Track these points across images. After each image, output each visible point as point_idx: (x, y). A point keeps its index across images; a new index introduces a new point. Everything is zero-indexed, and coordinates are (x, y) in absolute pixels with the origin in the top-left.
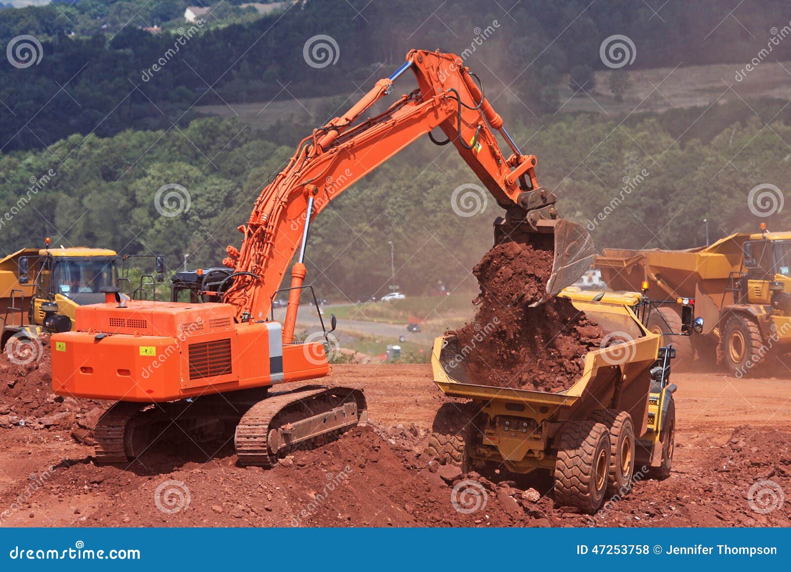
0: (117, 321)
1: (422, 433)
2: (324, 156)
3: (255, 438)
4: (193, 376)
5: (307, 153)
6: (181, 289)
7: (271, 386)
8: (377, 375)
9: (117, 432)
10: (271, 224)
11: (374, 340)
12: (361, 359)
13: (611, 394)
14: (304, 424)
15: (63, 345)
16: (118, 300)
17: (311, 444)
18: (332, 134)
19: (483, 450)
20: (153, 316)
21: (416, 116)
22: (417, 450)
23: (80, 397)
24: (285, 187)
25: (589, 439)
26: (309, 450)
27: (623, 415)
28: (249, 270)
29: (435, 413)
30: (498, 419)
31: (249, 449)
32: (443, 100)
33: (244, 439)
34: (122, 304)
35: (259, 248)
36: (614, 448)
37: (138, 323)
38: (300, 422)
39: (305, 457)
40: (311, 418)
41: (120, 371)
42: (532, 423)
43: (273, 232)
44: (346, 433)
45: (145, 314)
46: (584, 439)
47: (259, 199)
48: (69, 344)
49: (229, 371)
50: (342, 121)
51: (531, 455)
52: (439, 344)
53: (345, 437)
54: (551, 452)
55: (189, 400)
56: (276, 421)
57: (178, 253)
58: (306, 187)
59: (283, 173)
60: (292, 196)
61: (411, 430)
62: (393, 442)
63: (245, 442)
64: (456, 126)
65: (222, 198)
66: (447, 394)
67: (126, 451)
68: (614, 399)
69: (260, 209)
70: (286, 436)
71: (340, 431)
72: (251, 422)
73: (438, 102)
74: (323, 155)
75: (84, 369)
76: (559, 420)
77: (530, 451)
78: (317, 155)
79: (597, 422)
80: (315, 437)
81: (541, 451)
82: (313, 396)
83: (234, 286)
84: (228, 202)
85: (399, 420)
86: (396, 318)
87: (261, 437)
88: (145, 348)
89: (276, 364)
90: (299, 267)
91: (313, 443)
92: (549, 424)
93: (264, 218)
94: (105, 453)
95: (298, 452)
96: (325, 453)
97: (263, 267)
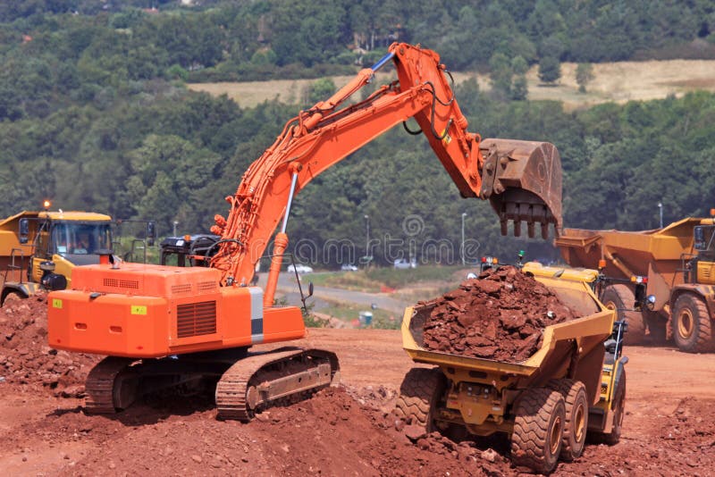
0: (111, 282)
1: (390, 394)
2: (309, 136)
3: (235, 394)
4: (180, 335)
5: (293, 133)
6: (169, 253)
7: (250, 346)
8: (350, 339)
9: (106, 385)
10: (256, 196)
11: (348, 307)
12: (335, 324)
13: (567, 365)
14: (280, 383)
15: (60, 302)
16: (112, 261)
17: (287, 401)
18: (317, 116)
19: (446, 413)
20: (144, 277)
21: (395, 106)
22: (385, 410)
23: (72, 351)
24: (271, 164)
25: (545, 406)
26: (284, 406)
27: (578, 385)
28: (235, 238)
29: (404, 377)
30: (461, 385)
31: (229, 404)
32: (420, 92)
33: (224, 395)
34: (116, 266)
35: (245, 217)
36: (568, 415)
37: (130, 284)
38: (277, 380)
39: (280, 413)
40: (287, 378)
41: (112, 328)
42: (492, 390)
43: (259, 204)
44: (320, 392)
45: (137, 276)
46: (541, 407)
47: (246, 173)
48: (66, 302)
49: (214, 331)
50: (326, 106)
51: (492, 420)
52: (409, 314)
53: (318, 395)
54: (509, 416)
55: (175, 357)
56: (255, 379)
57: (168, 219)
58: (291, 164)
59: (270, 150)
60: (278, 171)
61: (380, 391)
62: (363, 402)
63: (225, 397)
64: (429, 118)
65: (210, 169)
66: (416, 361)
67: (114, 403)
68: (570, 370)
69: (247, 182)
70: (264, 394)
71: (314, 390)
72: (231, 379)
73: (415, 94)
74: (307, 135)
75: (78, 325)
76: (519, 387)
77: (491, 416)
78: (302, 135)
79: (554, 390)
80: (291, 395)
81: (500, 416)
82: (290, 357)
83: (221, 252)
84: (217, 174)
85: (369, 382)
86: (369, 286)
87: (241, 393)
88: (138, 307)
89: (257, 326)
90: (282, 237)
91: (289, 401)
92: (508, 391)
93: (251, 190)
94: (95, 404)
95: (274, 409)
96: (300, 409)
97: (248, 236)
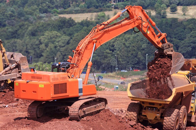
0: (34, 77)
1: (124, 112)
2: (101, 32)
3: (75, 112)
4: (55, 94)
5: (95, 31)
6: (54, 68)
7: (80, 97)
8: (111, 94)
9: (34, 110)
10: (82, 50)
11: (111, 84)
12: (107, 90)
13: (180, 100)
14: (89, 108)
15: (18, 84)
16: (34, 71)
17: (91, 114)
18: (103, 26)
19: (142, 117)
20: (44, 76)
21: (128, 23)
22: (123, 116)
23: (23, 99)
24: (87, 40)
25: (173, 113)
26: (91, 116)
27: (183, 107)
28: (75, 63)
29: (128, 106)
30: (146, 107)
31: (73, 115)
32: (137, 19)
33: (72, 112)
34: (35, 72)
35: (78, 56)
36: (181, 117)
37: (39, 78)
38: (88, 108)
39: (89, 118)
40: (91, 107)
41: (34, 92)
42: (157, 109)
43: (83, 53)
44: (102, 111)
45: (41, 75)
46: (172, 114)
47: (79, 43)
48: (19, 83)
49: (66, 92)
50: (106, 23)
51: (156, 118)
52: (129, 85)
53: (101, 112)
54: (162, 117)
55: (56, 101)
56: (81, 107)
57: (53, 58)
58: (94, 40)
59: (87, 36)
60: (89, 42)
61: (121, 111)
62: (116, 114)
63: (72, 113)
64: (141, 27)
65: (66, 42)
66: (132, 100)
67: (37, 115)
68: (181, 102)
69: (80, 46)
70: (84, 112)
71: (100, 111)
72: (74, 107)
73: (135, 20)
74: (99, 32)
75: (23, 91)
76: (165, 108)
77: (156, 117)
78: (97, 31)
79: (176, 109)
80: (93, 112)
81: (159, 117)
82: (92, 100)
83: (70, 68)
84: (68, 43)
85: (117, 108)
86: (117, 78)
87: (77, 112)
88: (41, 85)
89: (81, 91)
90: (90, 63)
91: (92, 114)
92: (161, 109)
93: (80, 48)
94: (31, 116)
95: (87, 117)
96: (95, 117)
97: (79, 63)
